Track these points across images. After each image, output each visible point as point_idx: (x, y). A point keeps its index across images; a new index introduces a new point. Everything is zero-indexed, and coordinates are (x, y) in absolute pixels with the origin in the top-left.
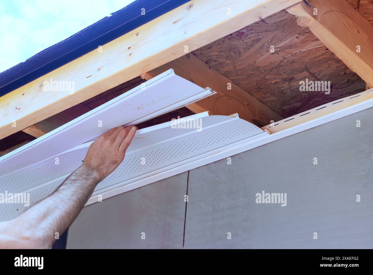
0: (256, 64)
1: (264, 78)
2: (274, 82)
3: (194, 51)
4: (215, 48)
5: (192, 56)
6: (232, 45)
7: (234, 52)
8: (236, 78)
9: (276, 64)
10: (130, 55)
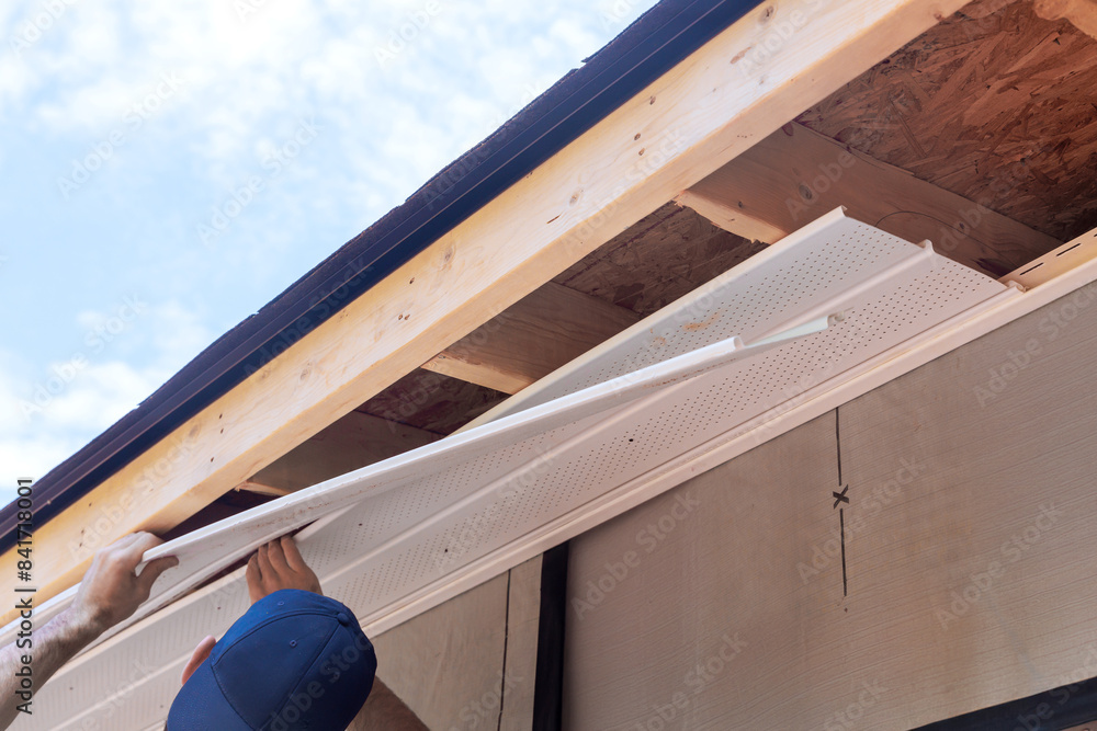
0: (965, 123)
1: (991, 152)
2: (1018, 158)
3: (801, 116)
4: (852, 99)
5: (796, 127)
6: (895, 86)
7: (901, 102)
8: (920, 163)
9: (1017, 114)
10: (640, 154)
